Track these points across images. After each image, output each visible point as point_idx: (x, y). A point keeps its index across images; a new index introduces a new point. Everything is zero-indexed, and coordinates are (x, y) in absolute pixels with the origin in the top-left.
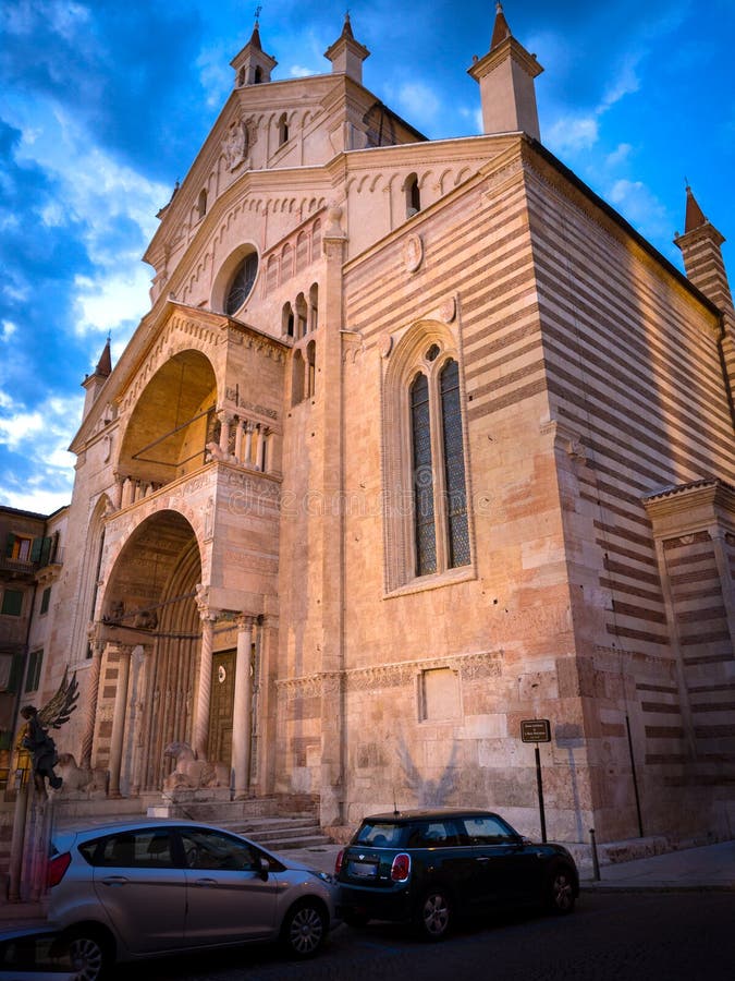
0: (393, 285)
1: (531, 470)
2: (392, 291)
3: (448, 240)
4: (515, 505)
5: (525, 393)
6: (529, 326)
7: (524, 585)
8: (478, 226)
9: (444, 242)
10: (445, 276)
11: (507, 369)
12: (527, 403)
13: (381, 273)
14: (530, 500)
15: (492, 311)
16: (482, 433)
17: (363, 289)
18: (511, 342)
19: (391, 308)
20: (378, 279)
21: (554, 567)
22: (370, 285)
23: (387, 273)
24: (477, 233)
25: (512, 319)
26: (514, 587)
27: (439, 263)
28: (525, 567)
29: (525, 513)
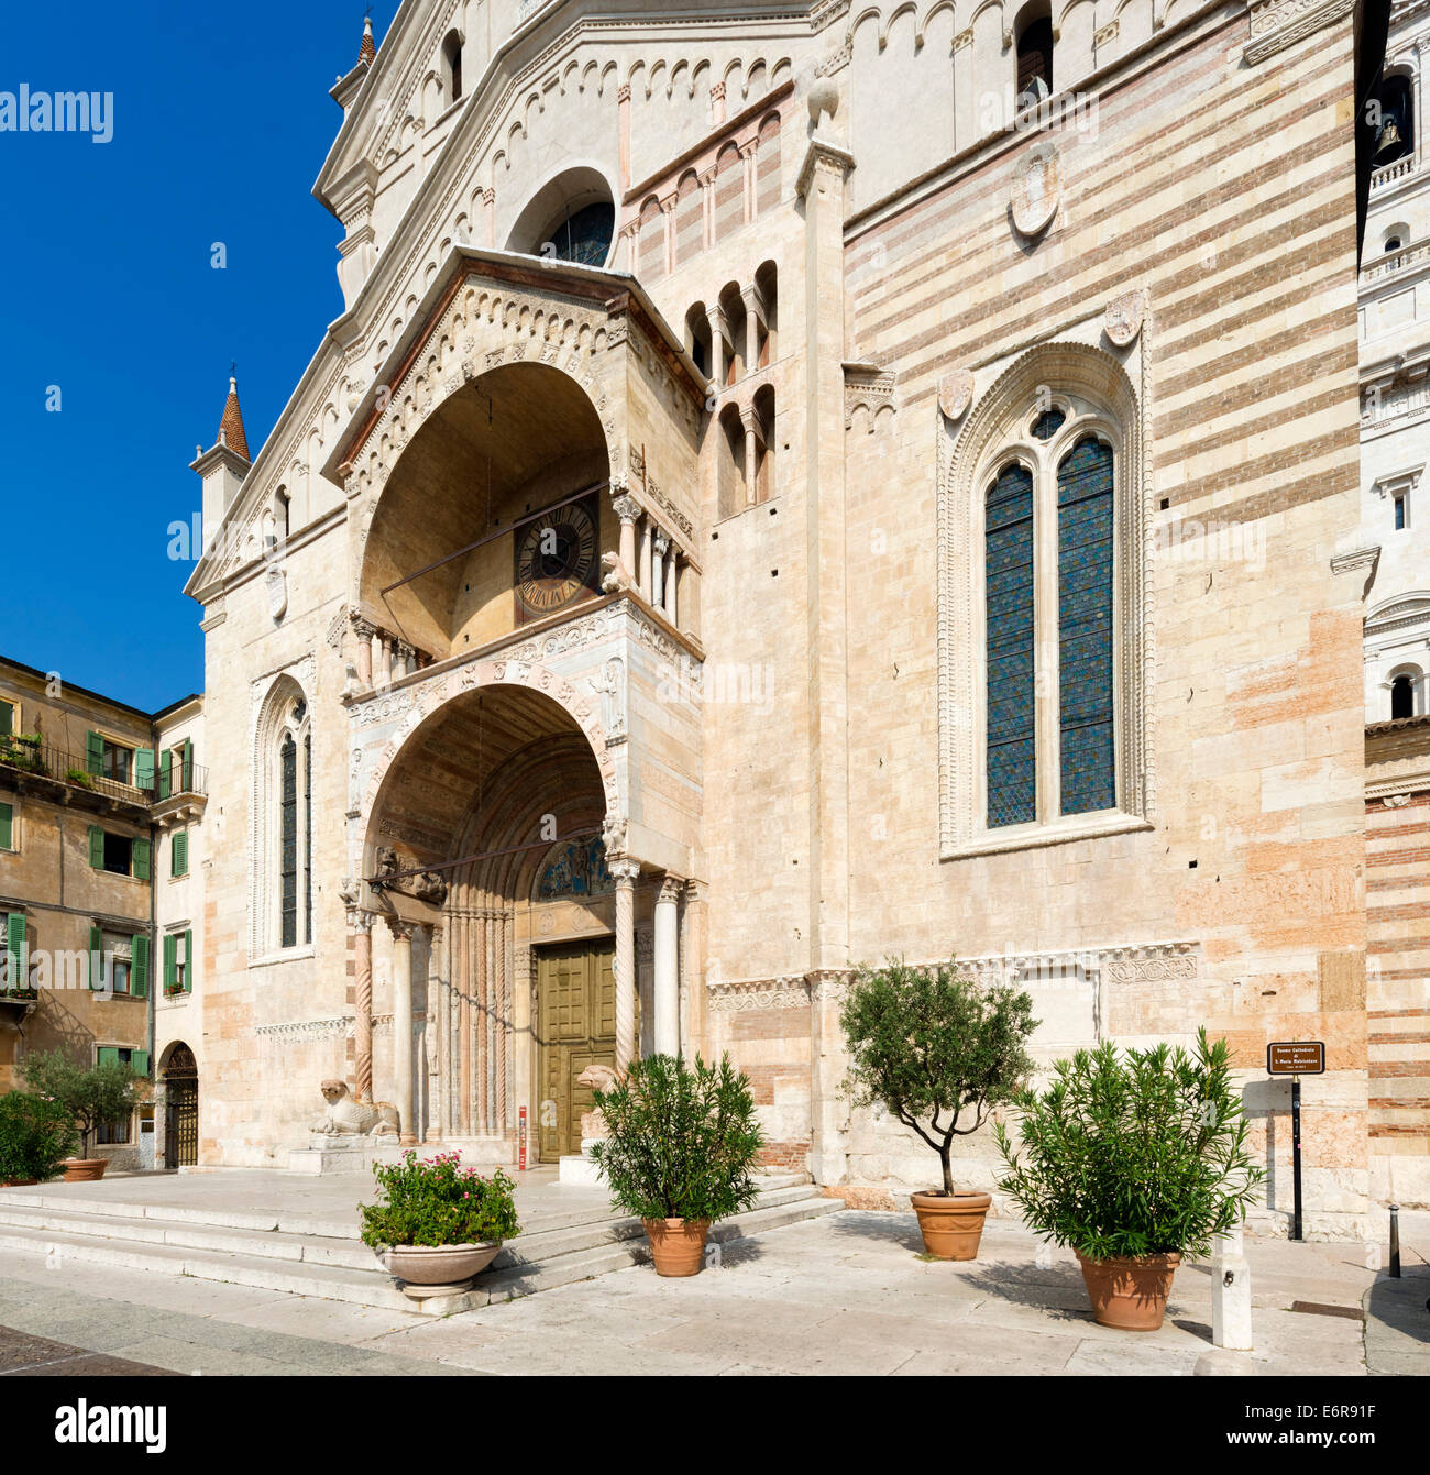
0: (974, 266)
1: (1301, 640)
2: (973, 280)
3: (1129, 162)
4: (1254, 702)
7: (1258, 837)
8: (1212, 131)
9: (1116, 168)
10: (1115, 247)
11: (1258, 447)
12: (1305, 511)
13: (943, 241)
14: (1292, 693)
15: (1234, 324)
16: (1188, 570)
18: (1280, 389)
19: (968, 319)
20: (938, 252)
21: (1339, 808)
22: (913, 265)
23: (958, 241)
24: (1209, 146)
25: (1288, 339)
26: (1242, 840)
27: (1100, 216)
28: (1267, 808)
29: (1279, 716)
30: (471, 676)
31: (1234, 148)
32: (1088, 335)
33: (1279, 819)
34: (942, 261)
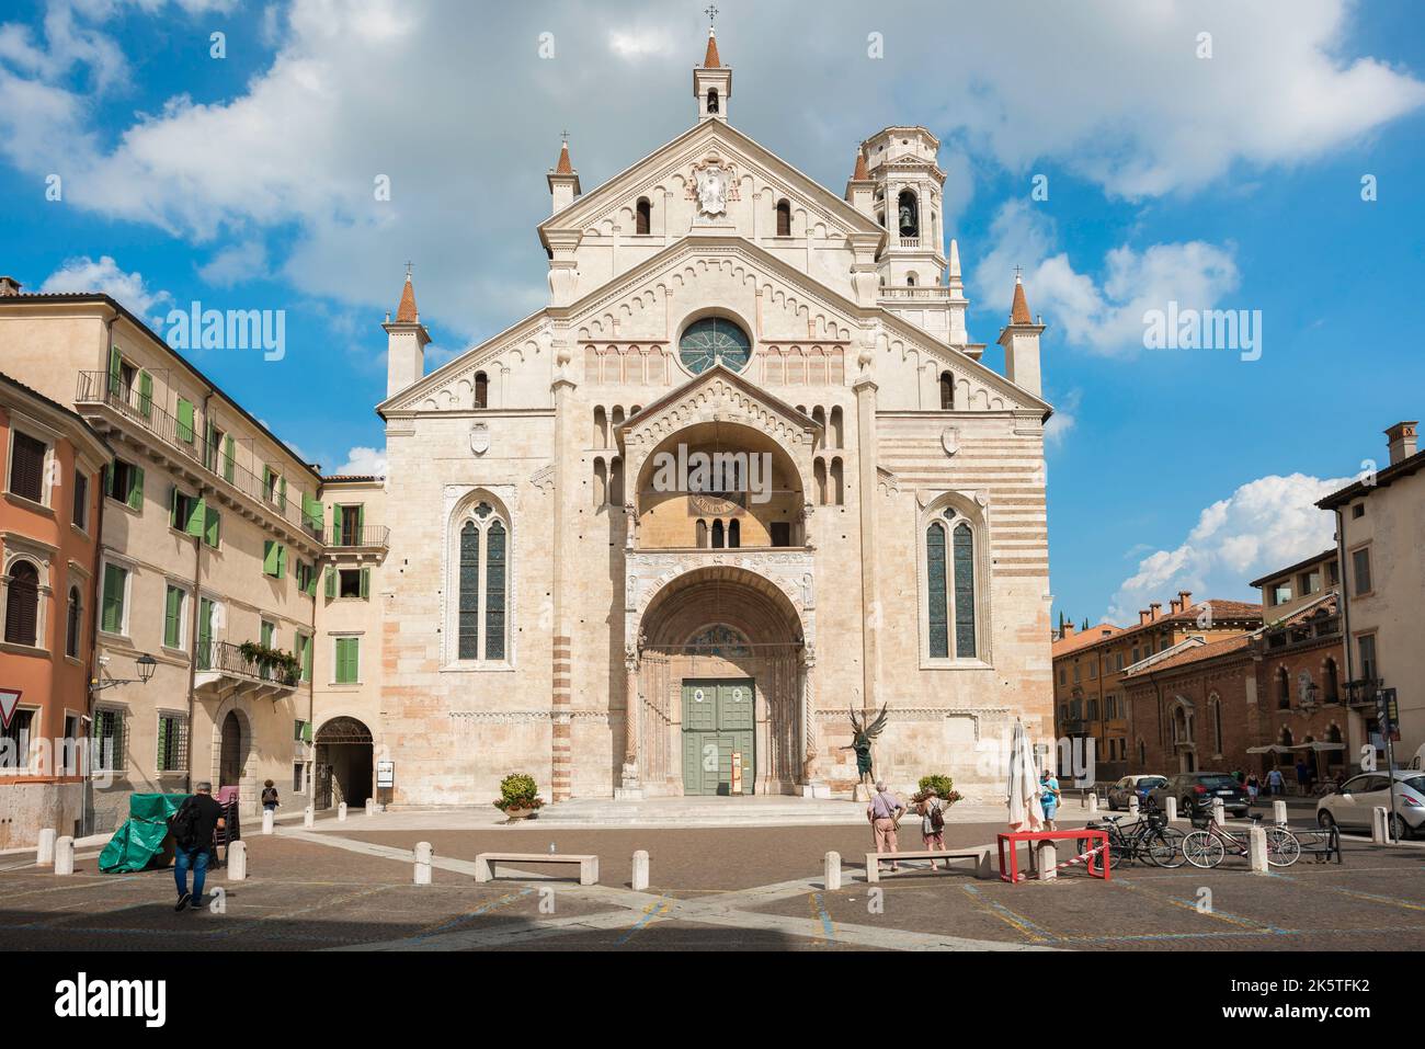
1: (1035, 618)
2: (928, 457)
3: (981, 444)
4: (1023, 634)
5: (1034, 573)
6: (1040, 534)
7: (1025, 678)
8: (1006, 448)
9: (976, 444)
10: (977, 470)
11: (1023, 554)
12: (1034, 579)
13: (919, 437)
14: (1034, 634)
15: (1014, 512)
16: (1003, 586)
17: (898, 440)
18: (1026, 538)
19: (926, 470)
20: (914, 439)
21: (1046, 672)
22: (905, 440)
23: (922, 439)
24: (1005, 452)
25: (1027, 524)
26: (1020, 678)
27: (972, 457)
28: (1027, 668)
29: (1030, 640)
30: (722, 559)
31: (1012, 457)
32: (970, 495)
33: (1030, 673)
34: (915, 444)
